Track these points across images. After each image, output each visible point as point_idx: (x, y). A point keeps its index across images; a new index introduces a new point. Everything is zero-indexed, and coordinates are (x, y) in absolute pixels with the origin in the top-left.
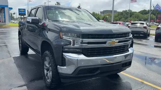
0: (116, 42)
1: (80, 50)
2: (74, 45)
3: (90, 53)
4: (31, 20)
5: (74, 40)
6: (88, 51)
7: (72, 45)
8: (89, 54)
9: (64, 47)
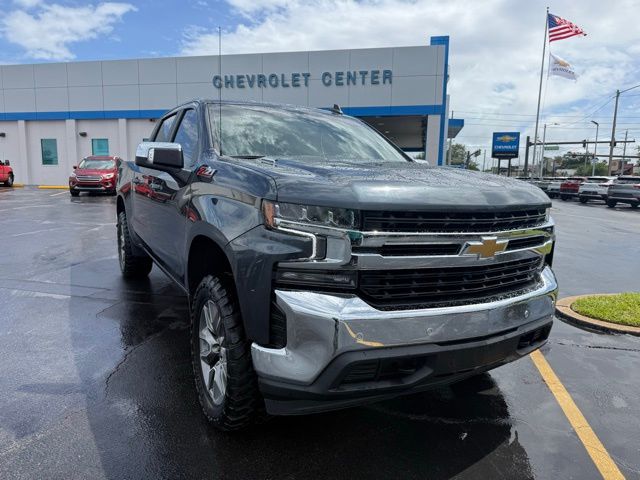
0: (500, 247)
1: (347, 280)
2: (322, 255)
3: (390, 292)
4: (152, 152)
5: (325, 236)
6: (383, 282)
7: (313, 255)
8: (387, 296)
9: (280, 265)
